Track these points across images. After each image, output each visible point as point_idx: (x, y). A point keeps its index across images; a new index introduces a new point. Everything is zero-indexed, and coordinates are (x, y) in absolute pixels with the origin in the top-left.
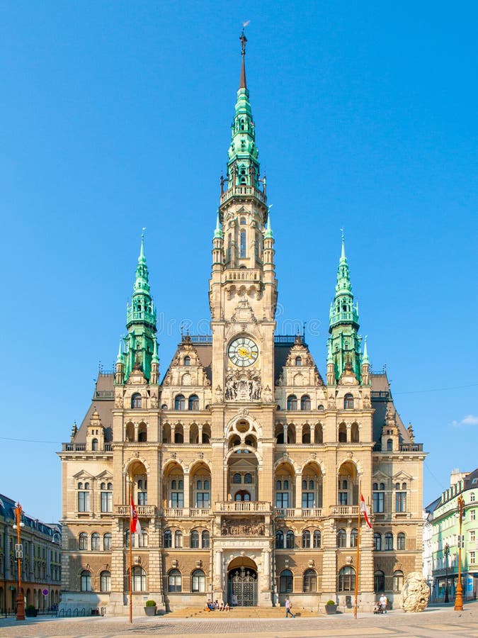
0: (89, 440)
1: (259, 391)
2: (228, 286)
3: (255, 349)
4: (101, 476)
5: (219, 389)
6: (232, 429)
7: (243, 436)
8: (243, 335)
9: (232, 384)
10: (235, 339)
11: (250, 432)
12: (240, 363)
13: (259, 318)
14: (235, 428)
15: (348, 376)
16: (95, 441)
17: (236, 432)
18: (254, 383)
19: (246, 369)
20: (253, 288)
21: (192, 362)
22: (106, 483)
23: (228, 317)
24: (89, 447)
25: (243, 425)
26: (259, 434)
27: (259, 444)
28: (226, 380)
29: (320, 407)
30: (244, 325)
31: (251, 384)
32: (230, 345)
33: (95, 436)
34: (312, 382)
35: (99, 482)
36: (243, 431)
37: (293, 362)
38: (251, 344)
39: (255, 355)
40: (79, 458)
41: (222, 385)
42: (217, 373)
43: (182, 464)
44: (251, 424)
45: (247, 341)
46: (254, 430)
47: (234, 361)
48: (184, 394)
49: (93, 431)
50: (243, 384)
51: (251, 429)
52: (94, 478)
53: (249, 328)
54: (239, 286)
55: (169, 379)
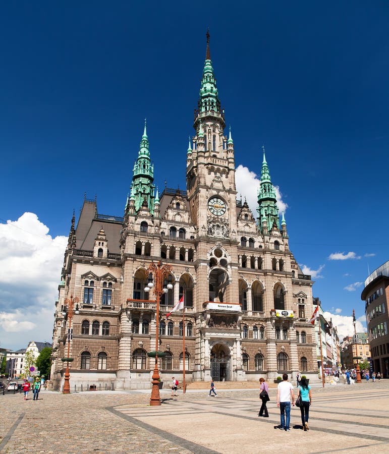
0: (96, 249)
2: (210, 166)
4: (105, 277)
5: (203, 227)
6: (211, 255)
7: (219, 260)
8: (217, 197)
9: (212, 225)
10: (212, 198)
11: (223, 257)
12: (215, 213)
13: (227, 188)
14: (213, 254)
15: (275, 231)
16: (101, 250)
17: (214, 256)
18: (225, 227)
19: (220, 217)
20: (224, 170)
21: (181, 207)
22: (108, 282)
23: (209, 184)
24: (96, 254)
25: (218, 253)
26: (229, 260)
27: (229, 267)
28: (208, 223)
29: (260, 247)
30: (218, 190)
31: (223, 227)
32: (209, 201)
33: (101, 247)
34: (255, 231)
35: (102, 282)
36: (218, 256)
37: (243, 217)
38: (222, 202)
39: (224, 210)
40: (87, 262)
41: (206, 226)
42: (203, 217)
43: (174, 275)
44: (224, 253)
45: (219, 200)
46: (225, 256)
47: (212, 211)
48: (176, 227)
49: (100, 243)
50: (218, 226)
51: (223, 256)
52: (98, 279)
53: (221, 194)
54: (216, 167)
55: (166, 216)
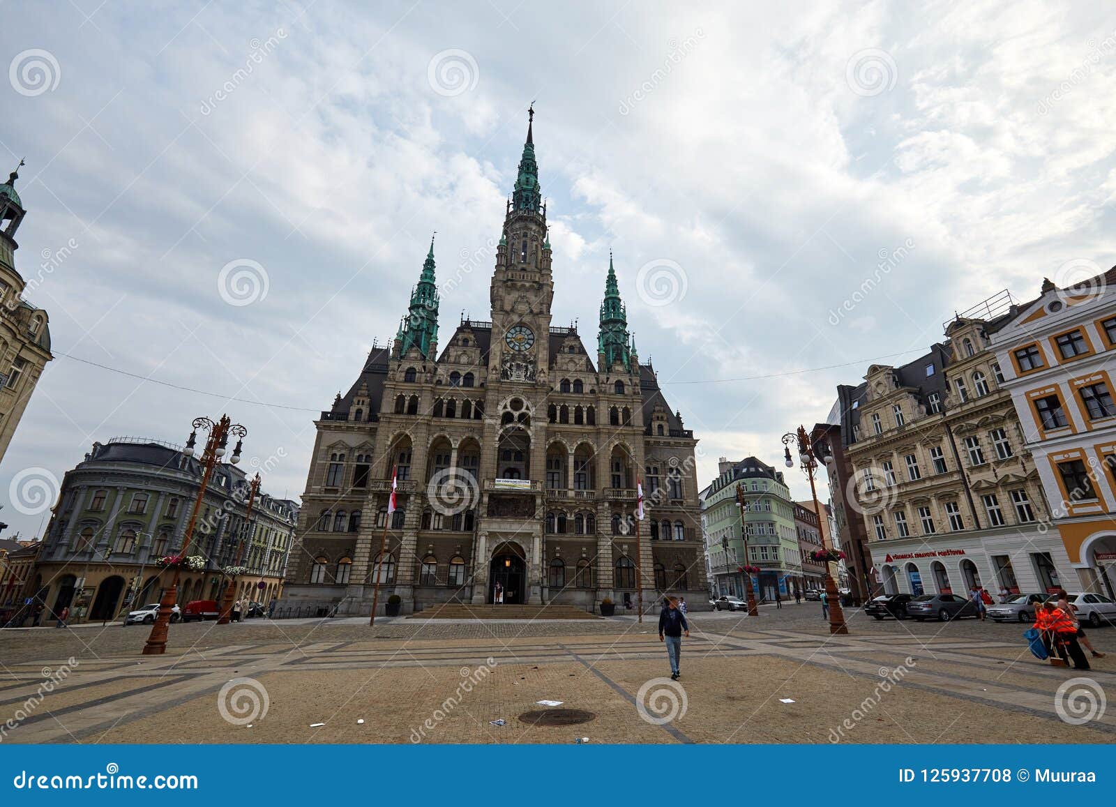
0: (353, 410)
1: (533, 374)
2: (509, 283)
3: (531, 337)
4: (361, 447)
5: (495, 368)
6: (505, 407)
7: (516, 414)
8: (521, 324)
9: (508, 365)
10: (513, 327)
11: (523, 410)
12: (517, 348)
13: (536, 310)
14: (508, 407)
15: (618, 365)
16: (359, 412)
17: (509, 409)
18: (530, 366)
19: (523, 353)
20: (531, 287)
21: (470, 343)
22: (364, 455)
23: (507, 308)
24: (352, 417)
25: (516, 404)
26: (532, 413)
27: (532, 423)
28: (504, 362)
29: (593, 391)
30: (522, 316)
31: (526, 367)
32: (508, 332)
33: (360, 406)
34: (584, 369)
35: (357, 453)
36: (516, 409)
37: (566, 350)
38: (528, 332)
39: (531, 342)
40: (338, 428)
41: (498, 366)
42: (495, 354)
43: (451, 440)
44: (525, 403)
45: (524, 329)
46: (527, 408)
47: (512, 345)
48: (460, 372)
49: (359, 401)
50: (519, 366)
51: (525, 407)
52: (351, 450)
53: (527, 319)
54: (519, 284)
55: (446, 358)
